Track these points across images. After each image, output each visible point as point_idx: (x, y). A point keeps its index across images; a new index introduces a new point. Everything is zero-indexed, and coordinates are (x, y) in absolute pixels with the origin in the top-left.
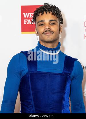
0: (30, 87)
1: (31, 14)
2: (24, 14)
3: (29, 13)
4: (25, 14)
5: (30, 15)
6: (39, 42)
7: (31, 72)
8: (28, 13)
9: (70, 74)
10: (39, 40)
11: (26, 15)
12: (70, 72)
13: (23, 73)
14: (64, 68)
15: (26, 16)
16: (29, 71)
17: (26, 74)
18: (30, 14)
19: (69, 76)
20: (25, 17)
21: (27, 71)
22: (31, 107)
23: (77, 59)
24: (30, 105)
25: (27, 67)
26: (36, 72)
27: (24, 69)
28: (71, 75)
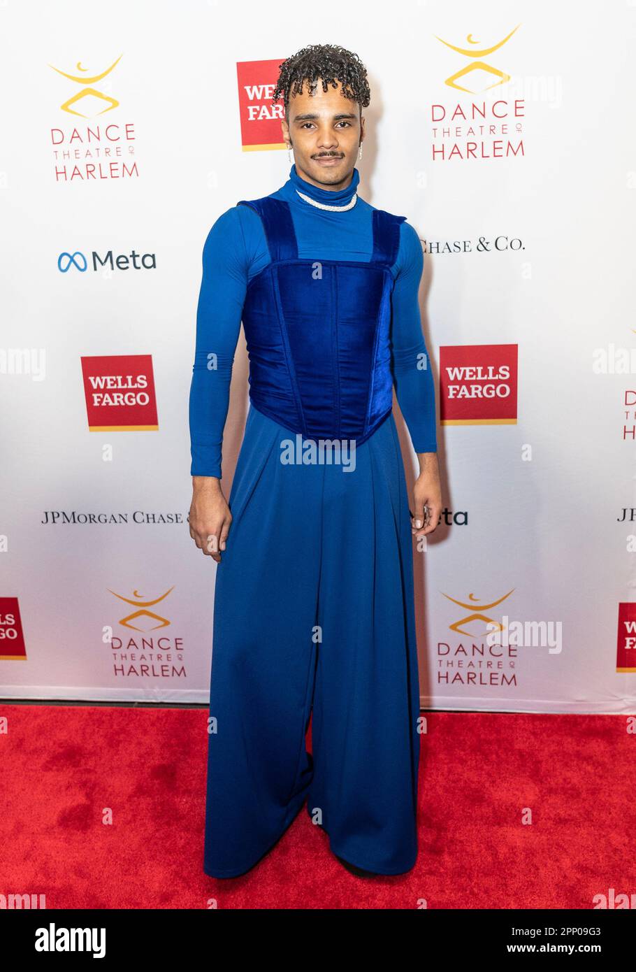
0: (280, 308)
1: (270, 89)
2: (248, 88)
3: (264, 84)
4: (251, 90)
5: (267, 92)
6: (294, 167)
7: (280, 260)
8: (260, 86)
9: (392, 264)
10: (294, 163)
11: (253, 92)
12: (391, 259)
13: (253, 266)
14: (375, 245)
15: (255, 96)
16: (273, 260)
17: (264, 270)
18: (267, 87)
19: (388, 269)
20: (251, 97)
21: (267, 259)
22: (284, 365)
23: (405, 218)
24: (281, 362)
25: (267, 247)
26: (295, 261)
27: (258, 253)
28: (394, 265)
